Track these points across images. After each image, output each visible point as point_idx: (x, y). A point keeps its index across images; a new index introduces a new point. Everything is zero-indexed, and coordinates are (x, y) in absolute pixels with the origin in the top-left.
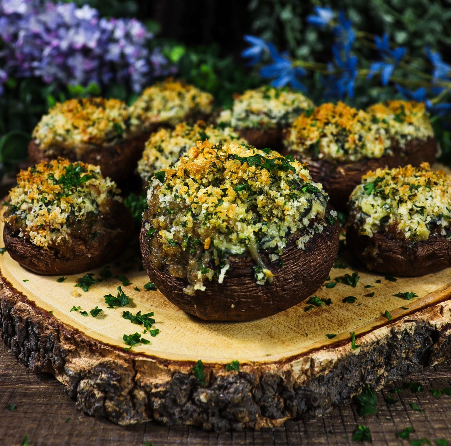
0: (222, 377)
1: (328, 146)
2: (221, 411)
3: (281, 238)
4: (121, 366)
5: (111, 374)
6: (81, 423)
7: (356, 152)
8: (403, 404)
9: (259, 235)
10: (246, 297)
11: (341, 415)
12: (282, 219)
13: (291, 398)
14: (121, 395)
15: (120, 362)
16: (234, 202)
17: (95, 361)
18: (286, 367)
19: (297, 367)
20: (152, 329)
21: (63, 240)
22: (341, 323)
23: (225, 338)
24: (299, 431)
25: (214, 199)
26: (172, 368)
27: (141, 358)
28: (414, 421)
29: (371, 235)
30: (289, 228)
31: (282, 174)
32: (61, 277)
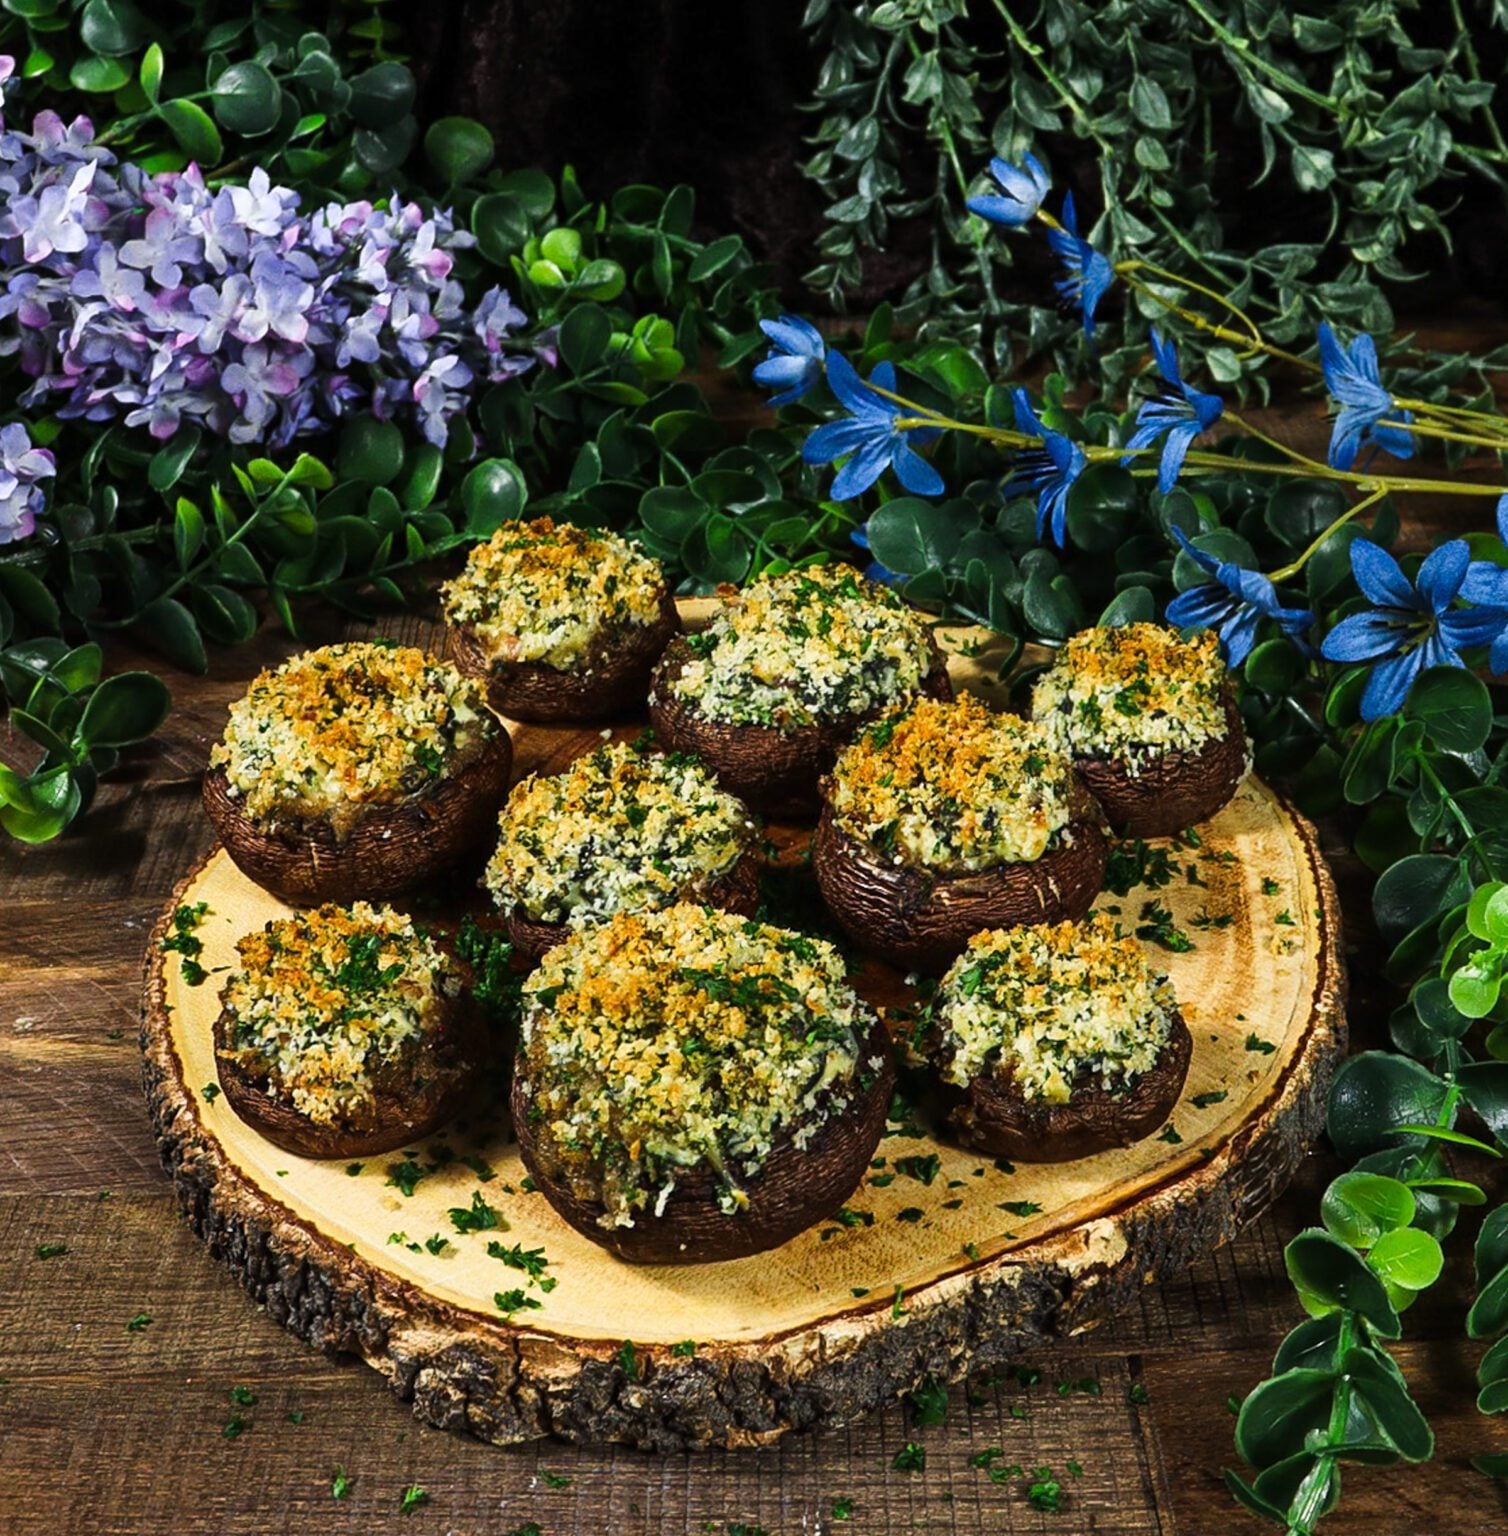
0: (666, 1367)
1: (917, 835)
2: (666, 1420)
3: (764, 1135)
4: (494, 1349)
5: (479, 1362)
6: (426, 1442)
7: (977, 852)
8: (998, 1405)
9: (723, 1133)
10: (704, 1232)
11: (882, 1425)
12: (764, 1103)
13: (786, 1399)
14: (496, 1397)
15: (492, 1341)
16: (680, 1074)
17: (446, 1338)
18: (774, 1350)
19: (794, 1349)
20: (543, 1278)
21: (362, 1105)
22: (883, 1268)
23: (673, 1294)
24: (804, 1452)
25: (643, 1069)
26: (582, 1352)
27: (528, 1336)
28: (1009, 1437)
29: (965, 1084)
30: (779, 1115)
31: (769, 1011)
32: (355, 1161)
